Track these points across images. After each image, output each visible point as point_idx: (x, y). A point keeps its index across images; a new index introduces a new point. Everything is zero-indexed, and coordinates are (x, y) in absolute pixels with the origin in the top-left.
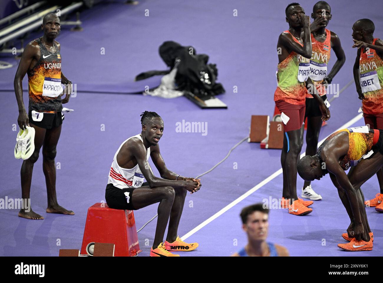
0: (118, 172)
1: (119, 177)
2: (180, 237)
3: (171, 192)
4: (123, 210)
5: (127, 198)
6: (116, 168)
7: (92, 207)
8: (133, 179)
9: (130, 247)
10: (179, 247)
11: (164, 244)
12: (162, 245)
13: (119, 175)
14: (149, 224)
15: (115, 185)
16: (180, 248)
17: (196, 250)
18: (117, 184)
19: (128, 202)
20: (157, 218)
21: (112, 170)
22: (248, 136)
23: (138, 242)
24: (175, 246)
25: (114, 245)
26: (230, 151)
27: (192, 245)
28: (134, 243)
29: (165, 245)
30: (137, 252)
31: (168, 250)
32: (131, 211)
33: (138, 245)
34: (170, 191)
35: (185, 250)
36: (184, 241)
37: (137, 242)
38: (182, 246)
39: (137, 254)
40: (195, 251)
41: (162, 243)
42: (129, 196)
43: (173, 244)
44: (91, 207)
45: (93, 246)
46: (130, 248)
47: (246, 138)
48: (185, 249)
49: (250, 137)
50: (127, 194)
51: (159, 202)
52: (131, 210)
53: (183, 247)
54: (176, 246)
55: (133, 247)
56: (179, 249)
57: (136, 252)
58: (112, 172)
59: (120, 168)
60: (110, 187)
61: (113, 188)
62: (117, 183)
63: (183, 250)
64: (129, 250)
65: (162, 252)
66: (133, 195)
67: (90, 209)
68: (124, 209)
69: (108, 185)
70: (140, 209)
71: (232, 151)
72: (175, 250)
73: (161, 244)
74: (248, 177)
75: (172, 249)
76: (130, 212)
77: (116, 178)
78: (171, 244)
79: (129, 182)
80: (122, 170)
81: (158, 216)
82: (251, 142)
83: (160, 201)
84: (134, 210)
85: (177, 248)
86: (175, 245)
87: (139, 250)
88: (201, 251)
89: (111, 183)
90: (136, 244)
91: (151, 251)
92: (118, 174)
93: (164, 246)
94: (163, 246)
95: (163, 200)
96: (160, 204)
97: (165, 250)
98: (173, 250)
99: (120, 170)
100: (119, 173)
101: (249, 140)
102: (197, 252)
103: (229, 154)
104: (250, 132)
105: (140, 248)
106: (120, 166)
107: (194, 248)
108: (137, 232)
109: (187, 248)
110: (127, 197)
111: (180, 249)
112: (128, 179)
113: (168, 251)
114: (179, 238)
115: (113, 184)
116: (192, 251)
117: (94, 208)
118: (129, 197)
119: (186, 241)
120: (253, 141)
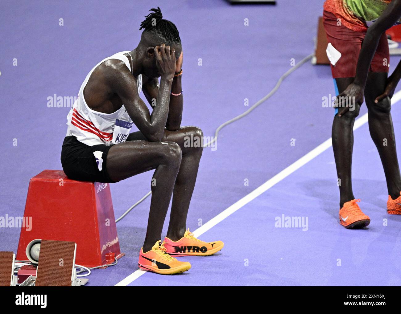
0: (86, 118)
1: (89, 126)
2: (192, 231)
3: (175, 152)
4: (92, 184)
5: (98, 162)
6: (83, 110)
7: (38, 176)
8: (113, 129)
9: (104, 247)
10: (189, 248)
11: (163, 243)
12: (160, 245)
13: (89, 123)
14: (137, 207)
15: (79, 138)
16: (191, 251)
17: (220, 254)
18: (84, 138)
19: (100, 169)
20: (150, 197)
21: (76, 113)
22: (313, 53)
23: (117, 239)
24: (182, 247)
25: (76, 245)
26: (280, 80)
27: (212, 245)
28: (111, 241)
29: (165, 245)
30: (115, 256)
31: (170, 254)
32: (106, 185)
33: (117, 245)
34: (173, 151)
35: (200, 253)
36: (198, 238)
37: (115, 239)
38: (194, 247)
39: (115, 260)
40: (219, 256)
41: (160, 241)
42: (102, 158)
43: (180, 243)
44: (35, 177)
45: (38, 246)
46: (103, 250)
47: (308, 57)
48: (200, 251)
49: (317, 56)
50: (98, 155)
51: (155, 170)
52: (105, 182)
53: (196, 249)
54: (185, 247)
55: (108, 248)
56: (189, 252)
57: (113, 258)
58: (74, 117)
59: (90, 110)
60: (70, 142)
61: (75, 144)
62: (85, 136)
63: (196, 253)
64: (102, 252)
65: (160, 257)
66: (109, 156)
67: (33, 181)
68: (93, 182)
69: (67, 139)
70: (121, 181)
71: (284, 79)
72: (182, 253)
73: (157, 243)
74: (312, 125)
75: (177, 252)
76: (104, 186)
77: (82, 127)
78: (175, 244)
79: (105, 136)
80: (93, 114)
81: (152, 194)
82: (318, 64)
83: (156, 167)
84: (110, 184)
85: (187, 251)
86: (183, 245)
87: (119, 253)
88: (228, 256)
89: (73, 134)
90: (114, 242)
91: (140, 255)
92: (86, 121)
93: (164, 247)
94: (162, 247)
95: (161, 167)
96: (156, 174)
97: (166, 253)
98: (179, 253)
99: (90, 115)
100: (88, 120)
101: (314, 60)
102: (222, 258)
103: (278, 85)
104: (315, 47)
105: (121, 249)
106: (90, 107)
107: (217, 251)
108: (116, 221)
109: (204, 249)
110: (98, 159)
111: (191, 253)
112: (104, 130)
113: (170, 256)
114: (189, 232)
115: (76, 138)
116: (212, 255)
117: (40, 179)
118: (102, 160)
119: (202, 237)
120: (319, 62)
